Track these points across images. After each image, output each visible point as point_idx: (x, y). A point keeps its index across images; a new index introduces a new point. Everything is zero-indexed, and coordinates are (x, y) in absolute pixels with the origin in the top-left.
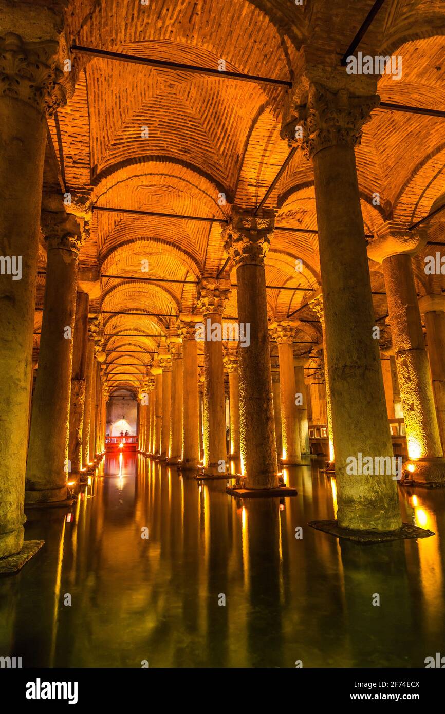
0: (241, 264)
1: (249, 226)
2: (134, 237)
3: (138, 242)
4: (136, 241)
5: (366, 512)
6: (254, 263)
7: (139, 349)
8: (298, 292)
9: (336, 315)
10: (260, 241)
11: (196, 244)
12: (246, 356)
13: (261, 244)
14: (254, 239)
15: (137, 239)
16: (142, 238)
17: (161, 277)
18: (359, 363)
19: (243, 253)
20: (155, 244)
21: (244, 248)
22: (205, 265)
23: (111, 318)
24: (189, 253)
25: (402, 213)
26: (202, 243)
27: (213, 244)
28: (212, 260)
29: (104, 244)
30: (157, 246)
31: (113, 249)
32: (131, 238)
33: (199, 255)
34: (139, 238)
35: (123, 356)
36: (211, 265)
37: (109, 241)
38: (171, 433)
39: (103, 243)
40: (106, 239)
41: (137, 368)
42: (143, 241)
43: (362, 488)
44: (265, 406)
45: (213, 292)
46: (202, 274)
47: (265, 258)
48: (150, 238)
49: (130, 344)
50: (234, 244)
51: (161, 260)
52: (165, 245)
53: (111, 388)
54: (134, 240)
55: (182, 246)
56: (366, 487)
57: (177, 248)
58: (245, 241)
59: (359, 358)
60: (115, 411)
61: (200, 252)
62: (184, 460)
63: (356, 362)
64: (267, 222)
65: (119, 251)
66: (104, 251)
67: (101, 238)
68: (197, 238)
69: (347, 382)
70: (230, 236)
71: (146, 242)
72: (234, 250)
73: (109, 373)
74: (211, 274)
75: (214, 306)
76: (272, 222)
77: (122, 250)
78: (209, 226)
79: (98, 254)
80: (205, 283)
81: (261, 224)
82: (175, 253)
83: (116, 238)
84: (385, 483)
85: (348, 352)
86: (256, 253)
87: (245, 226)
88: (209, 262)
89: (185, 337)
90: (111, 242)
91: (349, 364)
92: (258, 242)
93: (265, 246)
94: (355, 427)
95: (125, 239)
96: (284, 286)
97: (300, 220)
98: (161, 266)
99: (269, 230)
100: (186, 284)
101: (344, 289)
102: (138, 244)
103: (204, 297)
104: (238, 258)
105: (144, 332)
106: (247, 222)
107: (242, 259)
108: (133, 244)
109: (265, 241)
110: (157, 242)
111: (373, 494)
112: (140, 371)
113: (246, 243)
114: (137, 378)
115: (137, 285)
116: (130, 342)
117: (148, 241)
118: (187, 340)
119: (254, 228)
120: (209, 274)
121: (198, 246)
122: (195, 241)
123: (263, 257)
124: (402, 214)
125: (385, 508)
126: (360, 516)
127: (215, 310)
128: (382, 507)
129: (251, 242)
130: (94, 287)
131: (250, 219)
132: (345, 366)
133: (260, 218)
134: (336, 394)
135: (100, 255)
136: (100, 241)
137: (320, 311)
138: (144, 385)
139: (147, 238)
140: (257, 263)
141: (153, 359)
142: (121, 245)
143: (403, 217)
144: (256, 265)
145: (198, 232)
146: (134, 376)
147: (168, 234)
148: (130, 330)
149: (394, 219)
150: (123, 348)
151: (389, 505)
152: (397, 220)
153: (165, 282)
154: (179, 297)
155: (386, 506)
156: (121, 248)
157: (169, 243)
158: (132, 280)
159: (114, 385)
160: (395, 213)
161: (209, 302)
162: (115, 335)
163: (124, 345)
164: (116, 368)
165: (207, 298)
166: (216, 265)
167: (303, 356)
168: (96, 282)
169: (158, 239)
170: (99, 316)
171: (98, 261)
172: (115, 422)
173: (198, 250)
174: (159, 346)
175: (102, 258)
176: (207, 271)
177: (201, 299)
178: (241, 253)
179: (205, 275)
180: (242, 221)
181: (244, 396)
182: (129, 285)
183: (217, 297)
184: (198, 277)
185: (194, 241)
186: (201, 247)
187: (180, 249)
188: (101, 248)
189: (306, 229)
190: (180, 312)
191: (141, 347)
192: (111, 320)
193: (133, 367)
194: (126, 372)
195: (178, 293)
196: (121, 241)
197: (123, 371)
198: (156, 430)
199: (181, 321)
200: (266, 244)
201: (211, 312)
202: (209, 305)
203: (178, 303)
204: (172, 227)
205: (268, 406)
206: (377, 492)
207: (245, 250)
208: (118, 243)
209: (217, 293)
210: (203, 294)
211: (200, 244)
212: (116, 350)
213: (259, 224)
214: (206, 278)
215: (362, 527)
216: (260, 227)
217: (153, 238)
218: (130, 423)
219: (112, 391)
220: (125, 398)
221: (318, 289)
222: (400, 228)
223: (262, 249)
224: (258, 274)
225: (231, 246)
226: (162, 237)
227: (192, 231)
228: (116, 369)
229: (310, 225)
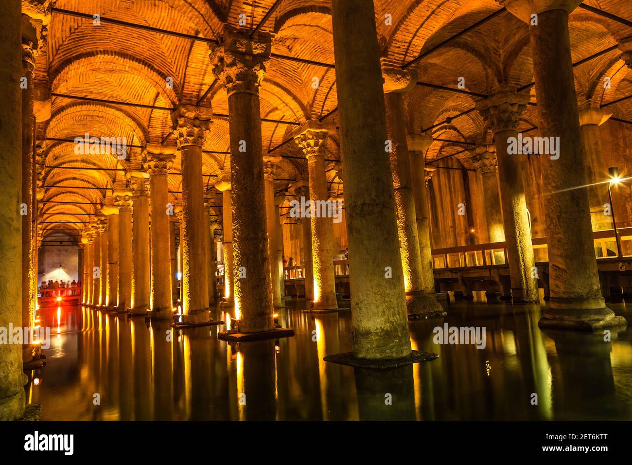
0: (234, 91)
1: (244, 50)
2: (94, 50)
3: (99, 56)
4: (97, 54)
5: (382, 342)
6: (248, 91)
7: (85, 185)
8: (280, 125)
9: (355, 153)
10: (256, 68)
11: (173, 64)
12: (240, 193)
13: (256, 71)
14: (249, 65)
15: (99, 52)
16: (104, 51)
17: (123, 100)
18: (377, 201)
19: (237, 80)
20: (121, 60)
21: (237, 75)
22: (183, 89)
23: (54, 146)
24: (164, 74)
25: (396, 50)
26: (179, 64)
27: (193, 65)
28: (191, 84)
29: (56, 55)
30: (123, 62)
31: (68, 62)
32: (91, 51)
33: (176, 77)
34: (100, 51)
35: (63, 193)
36: (190, 89)
37: (62, 52)
38: (133, 281)
39: (55, 53)
40: (59, 49)
41: (80, 208)
42: (106, 55)
43: (378, 320)
44: (261, 246)
45: (192, 121)
46: (180, 100)
47: (260, 88)
48: (115, 52)
49: (74, 178)
50: (227, 69)
51: (125, 80)
52: (134, 62)
53: (45, 231)
54: (95, 53)
55: (155, 65)
56: (383, 319)
57: (148, 67)
58: (239, 66)
59: (377, 196)
60: (48, 259)
61: (177, 73)
62: (154, 309)
63: (375, 200)
64: (263, 47)
65: (75, 65)
66: (56, 63)
67: (52, 47)
68: (174, 57)
69: (366, 219)
70: (221, 59)
71: (110, 56)
72: (226, 76)
73: (44, 213)
74: (190, 100)
75: (193, 138)
76: (268, 48)
77: (79, 64)
78: (189, 45)
79: (48, 67)
80: (183, 110)
81: (256, 48)
82: (145, 72)
83: (71, 49)
84: (399, 314)
85: (367, 190)
86: (250, 81)
87: (239, 49)
88: (187, 87)
89: (154, 172)
90: (65, 53)
91: (367, 201)
92: (253, 69)
93: (261, 74)
94: (373, 263)
95: (82, 50)
96: (266, 118)
97: (290, 48)
98: (124, 87)
99: (265, 56)
100: (154, 110)
101: (363, 126)
102: (100, 58)
103: (181, 126)
104: (230, 85)
105: (94, 164)
106: (242, 45)
107: (235, 86)
108: (93, 57)
109: (261, 69)
110: (124, 58)
111: (389, 325)
112: (85, 211)
113: (241, 69)
114: (80, 219)
115: (93, 107)
116: (75, 176)
117: (112, 55)
118: (156, 175)
119: (249, 52)
120: (188, 100)
121: (175, 67)
122: (172, 61)
123: (258, 86)
124: (396, 52)
125: (399, 336)
126: (377, 347)
127: (194, 142)
128: (396, 336)
129: (245, 68)
130: (43, 107)
131: (245, 42)
132: (364, 204)
133: (256, 42)
134: (354, 232)
135: (50, 68)
136: (50, 50)
137: (306, 146)
138: (90, 227)
139: (111, 51)
140: (252, 92)
141: (104, 196)
142: (79, 57)
143: (397, 55)
144: (252, 94)
145: (175, 51)
146: (76, 217)
147: (137, 49)
148: (77, 161)
149: (389, 56)
150: (65, 184)
151: (402, 334)
152: (391, 57)
153: (127, 107)
154: (146, 124)
155: (400, 335)
156: (78, 61)
157: (139, 61)
158: (86, 101)
159: (49, 227)
160: (390, 50)
161: (188, 132)
162: (57, 167)
163: (67, 179)
164: (53, 206)
165: (185, 128)
166: (196, 90)
167: (278, 194)
168: (46, 101)
169: (124, 54)
170: (43, 143)
171: (48, 76)
172: (48, 272)
173: (174, 72)
174: (114, 181)
175: (54, 71)
176: (185, 96)
177: (178, 128)
178: (234, 79)
179: (184, 101)
180: (235, 43)
181: (238, 236)
182: (81, 108)
183: (196, 127)
184: (173, 103)
185: (170, 61)
186: (178, 69)
187: (152, 68)
188: (51, 60)
189: (296, 57)
190: (148, 142)
191: (89, 182)
192: (54, 149)
193: (77, 206)
194: (66, 212)
195: (145, 120)
196: (78, 53)
197: (62, 211)
198: (109, 278)
199: (149, 153)
200: (262, 71)
201: (191, 144)
202: (187, 135)
203: (145, 132)
204: (143, 41)
205: (264, 246)
206: (392, 322)
207: (239, 77)
208: (74, 55)
209: (197, 122)
210: (181, 122)
211: (177, 65)
212: (56, 185)
213: (254, 49)
214: (184, 105)
215: (378, 356)
216: (256, 52)
217: (118, 53)
218: (69, 272)
219: (45, 235)
220: (63, 244)
221: (305, 123)
222: (393, 66)
223: (257, 77)
224: (253, 104)
225: (223, 71)
226: (130, 53)
227: (169, 48)
228: (54, 209)
229: (301, 53)
